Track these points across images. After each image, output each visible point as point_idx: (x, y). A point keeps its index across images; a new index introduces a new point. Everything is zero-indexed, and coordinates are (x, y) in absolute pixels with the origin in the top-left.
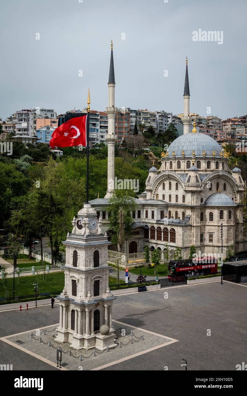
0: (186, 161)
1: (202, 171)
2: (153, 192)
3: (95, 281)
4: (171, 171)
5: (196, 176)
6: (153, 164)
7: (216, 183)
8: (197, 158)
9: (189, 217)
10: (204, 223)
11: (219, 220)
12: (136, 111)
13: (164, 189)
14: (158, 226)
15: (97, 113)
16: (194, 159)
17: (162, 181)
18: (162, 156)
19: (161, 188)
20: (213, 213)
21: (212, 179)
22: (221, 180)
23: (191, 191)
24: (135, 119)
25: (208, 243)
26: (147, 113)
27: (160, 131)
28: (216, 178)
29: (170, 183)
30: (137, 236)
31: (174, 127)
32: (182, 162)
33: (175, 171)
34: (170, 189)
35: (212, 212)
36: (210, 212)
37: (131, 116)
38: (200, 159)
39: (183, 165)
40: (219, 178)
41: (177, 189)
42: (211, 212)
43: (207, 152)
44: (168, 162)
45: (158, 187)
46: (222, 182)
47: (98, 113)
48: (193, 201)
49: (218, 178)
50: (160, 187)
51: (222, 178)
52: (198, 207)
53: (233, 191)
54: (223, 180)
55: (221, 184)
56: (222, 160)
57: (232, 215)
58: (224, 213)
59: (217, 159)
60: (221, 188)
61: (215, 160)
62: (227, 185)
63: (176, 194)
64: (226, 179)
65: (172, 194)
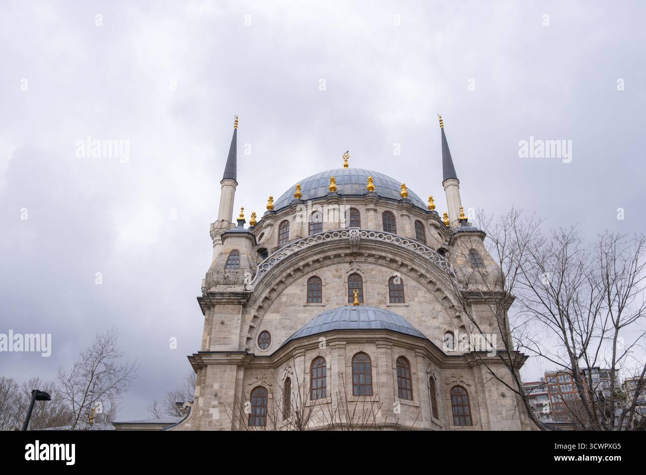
21: (318, 261)
22: (372, 266)
28: (338, 256)
35: (290, 375)
36: (285, 378)
42: (287, 375)
49: (351, 255)
51: (372, 256)
53: (447, 304)
54: (382, 265)
55: (374, 280)
56: (372, 201)
57: (378, 374)
58: (328, 366)
59: (345, 199)
60: (376, 294)
61: (337, 202)
62: (410, 284)
64: (394, 261)
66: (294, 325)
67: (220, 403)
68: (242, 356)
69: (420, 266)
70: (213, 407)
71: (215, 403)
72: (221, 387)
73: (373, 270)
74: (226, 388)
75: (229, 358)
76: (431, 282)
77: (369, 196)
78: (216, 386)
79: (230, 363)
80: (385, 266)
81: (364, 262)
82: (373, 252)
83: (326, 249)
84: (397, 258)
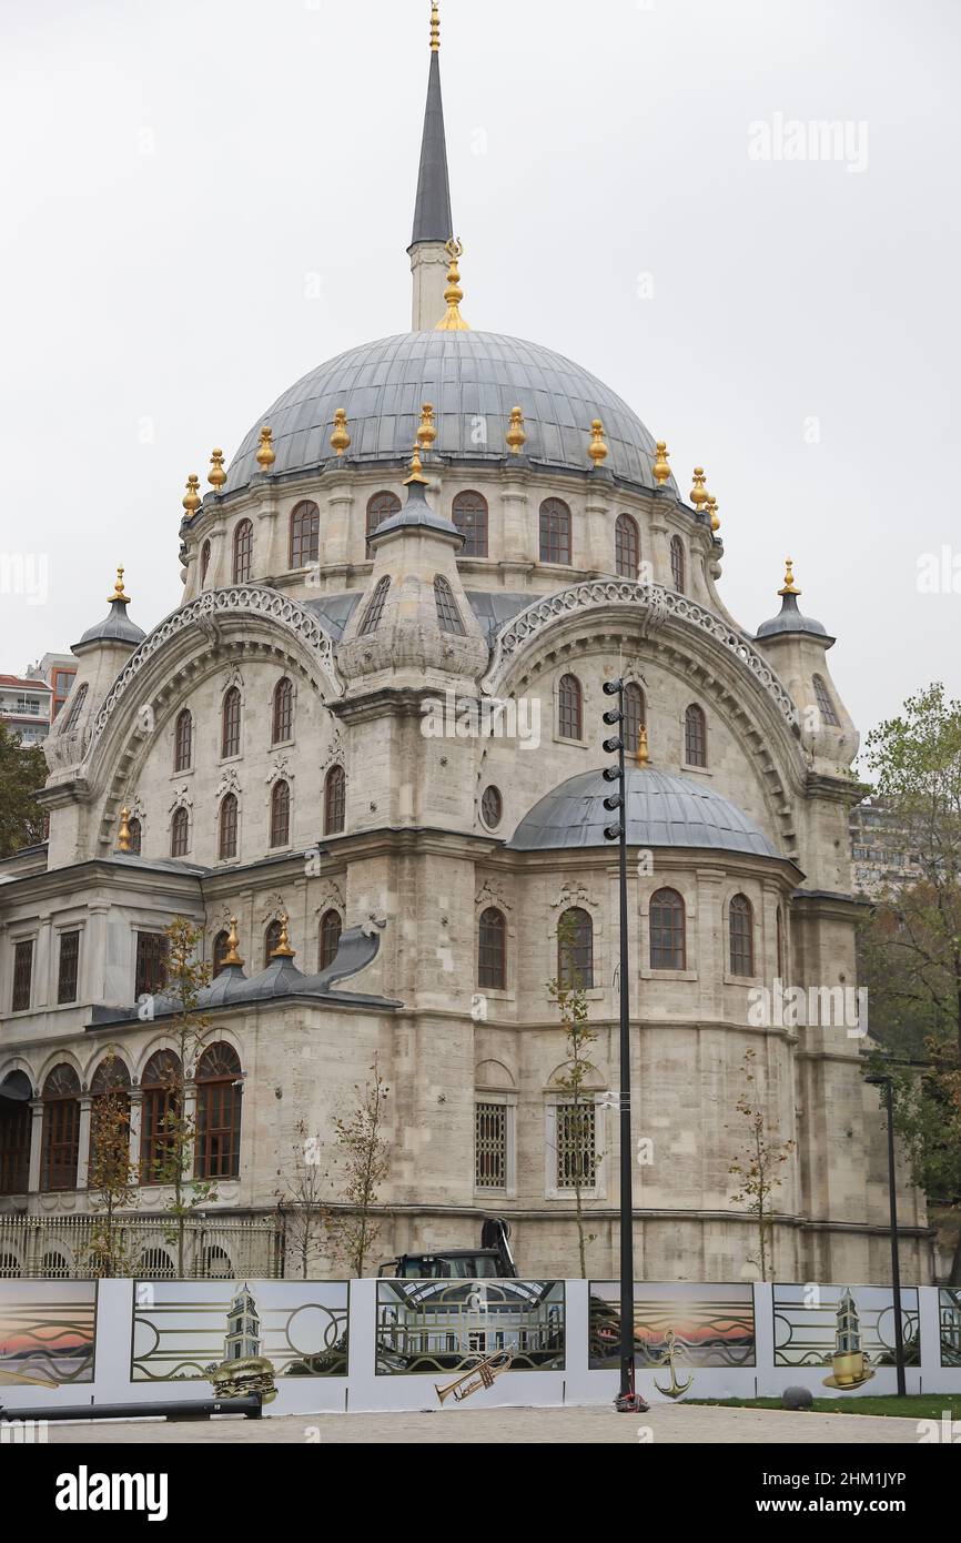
0: (363, 496)
1: (501, 572)
2: (101, 804)
5: (440, 577)
8: (453, 463)
9: (369, 928)
10: (513, 1008)
11: (648, 972)
13: (182, 760)
14: (102, 1056)
16: (433, 469)
17: (174, 698)
19: (158, 762)
20: (591, 911)
21: (582, 643)
22: (661, 673)
23: (387, 695)
25: (553, 1192)
28: (617, 638)
29: (231, 700)
32: (332, 503)
34: (230, 743)
35: (582, 905)
36: (565, 906)
38: (480, 478)
39: (340, 531)
40: (647, 653)
41: (280, 731)
42: (574, 903)
43: (538, 430)
44: (223, 533)
45: (141, 749)
46: (668, 696)
48: (406, 791)
49: (636, 641)
50: (153, 759)
51: (670, 652)
52: (449, 842)
53: (770, 787)
54: (677, 675)
55: (663, 705)
56: (666, 510)
57: (763, 938)
58: (690, 911)
59: (621, 490)
60: (665, 740)
61: (606, 492)
62: (716, 727)
63: (272, 773)
64: (701, 673)
65: (243, 786)
66: (537, 781)
67: (453, 939)
68: (493, 847)
69: (744, 695)
70: (442, 947)
71: (444, 937)
72: (452, 907)
73: (661, 682)
74: (461, 909)
75: (470, 848)
76: (753, 734)
77: (667, 499)
78: (444, 903)
79: (466, 858)
80: (683, 680)
81: (652, 662)
82: (674, 645)
83: (604, 620)
84: (710, 670)
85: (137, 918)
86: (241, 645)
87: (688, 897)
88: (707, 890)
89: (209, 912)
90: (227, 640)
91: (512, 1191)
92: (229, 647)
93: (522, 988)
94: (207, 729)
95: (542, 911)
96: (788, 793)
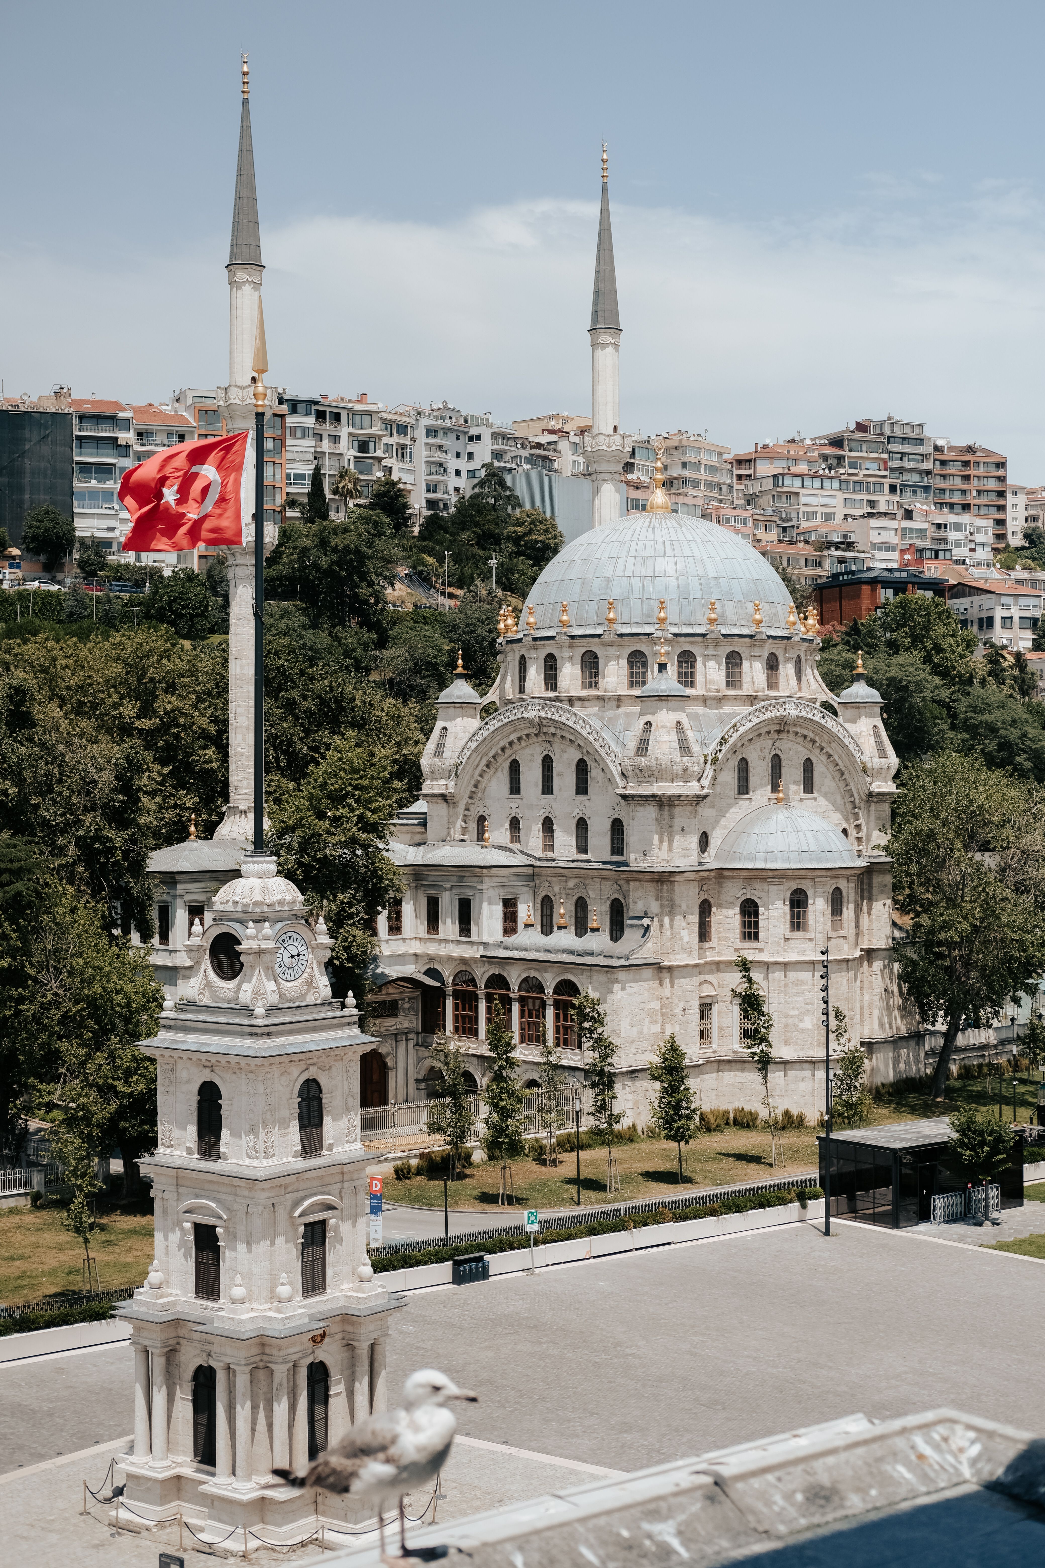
0: (625, 654)
1: (704, 699)
2: (461, 806)
3: (306, 1225)
4: (550, 699)
5: (679, 723)
6: (460, 670)
7: (769, 758)
8: (676, 635)
9: (646, 921)
10: (716, 951)
11: (789, 934)
12: (316, 403)
13: (515, 788)
14: (491, 972)
15: (121, 415)
16: (667, 641)
17: (508, 752)
18: (501, 626)
19: (499, 784)
20: (758, 901)
21: (751, 740)
22: (790, 744)
23: (653, 796)
24: (312, 443)
25: (737, 1048)
26: (369, 414)
27: (432, 504)
29: (547, 764)
30: (389, 1023)
31: (502, 483)
32: (608, 656)
33: (571, 701)
34: (548, 788)
35: (753, 898)
36: (744, 898)
37: (294, 430)
38: (692, 643)
39: (612, 672)
40: (783, 736)
41: (582, 788)
42: (749, 897)
43: (723, 606)
44: (536, 658)
45: (485, 780)
46: (794, 754)
47: (125, 410)
48: (663, 847)
50: (493, 784)
52: (686, 875)
53: (848, 799)
54: (799, 743)
55: (792, 763)
56: (794, 645)
58: (810, 900)
59: (770, 641)
60: (792, 783)
61: (762, 645)
62: (820, 768)
63: (577, 813)
64: (813, 742)
65: (557, 814)
66: (727, 823)
67: (687, 923)
68: (708, 872)
69: (836, 751)
70: (684, 929)
71: (684, 925)
72: (687, 907)
73: (791, 749)
74: (692, 904)
75: (695, 877)
76: (840, 771)
78: (684, 906)
79: (694, 882)
80: (802, 745)
81: (786, 740)
83: (763, 726)
84: (817, 739)
85: (501, 890)
86: (553, 734)
87: (810, 893)
88: (820, 889)
89: (537, 882)
90: (545, 730)
91: (715, 1046)
92: (545, 733)
93: (719, 940)
94: (531, 776)
95: (732, 899)
96: (857, 801)
